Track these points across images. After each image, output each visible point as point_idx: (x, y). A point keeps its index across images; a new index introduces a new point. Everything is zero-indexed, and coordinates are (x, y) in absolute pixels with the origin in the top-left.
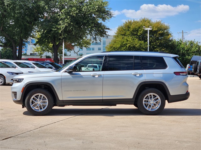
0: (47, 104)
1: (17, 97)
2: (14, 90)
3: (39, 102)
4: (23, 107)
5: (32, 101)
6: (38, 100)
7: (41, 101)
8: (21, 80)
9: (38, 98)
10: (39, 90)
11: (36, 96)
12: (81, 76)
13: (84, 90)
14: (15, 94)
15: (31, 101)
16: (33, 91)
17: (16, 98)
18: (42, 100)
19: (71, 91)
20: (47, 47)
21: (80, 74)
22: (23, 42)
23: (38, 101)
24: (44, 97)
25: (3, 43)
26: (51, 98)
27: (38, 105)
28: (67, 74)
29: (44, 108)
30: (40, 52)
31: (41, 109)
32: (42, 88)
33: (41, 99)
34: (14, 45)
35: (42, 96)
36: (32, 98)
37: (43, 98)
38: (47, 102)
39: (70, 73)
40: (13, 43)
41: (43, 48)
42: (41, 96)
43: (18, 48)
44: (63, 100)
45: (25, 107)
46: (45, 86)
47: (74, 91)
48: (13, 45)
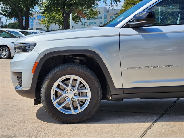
0: (89, 98)
1: (23, 83)
2: (17, 69)
3: (70, 94)
4: (36, 103)
5: (56, 92)
6: (68, 89)
7: (74, 92)
8: (31, 47)
9: (67, 86)
10: (69, 67)
11: (63, 81)
12: (164, 35)
13: (169, 66)
14: (19, 75)
15: (53, 92)
16: (57, 70)
17: (21, 86)
18: (78, 89)
19: (141, 67)
20: (54, 19)
21: (160, 31)
22: (30, 12)
23: (69, 91)
24: (81, 83)
25: (8, 13)
26: (97, 84)
27: (69, 100)
28: (131, 31)
29: (81, 106)
30: (46, 25)
31: (76, 108)
32: (74, 62)
33: (74, 87)
34: (19, 13)
35: (76, 80)
36: (56, 84)
37: (79, 85)
38: (89, 94)
39: (137, 28)
40: (18, 12)
41: (50, 20)
42: (74, 80)
43: (24, 18)
44: (123, 89)
45: (40, 103)
46: (82, 58)
47: (147, 67)
48: (19, 15)
